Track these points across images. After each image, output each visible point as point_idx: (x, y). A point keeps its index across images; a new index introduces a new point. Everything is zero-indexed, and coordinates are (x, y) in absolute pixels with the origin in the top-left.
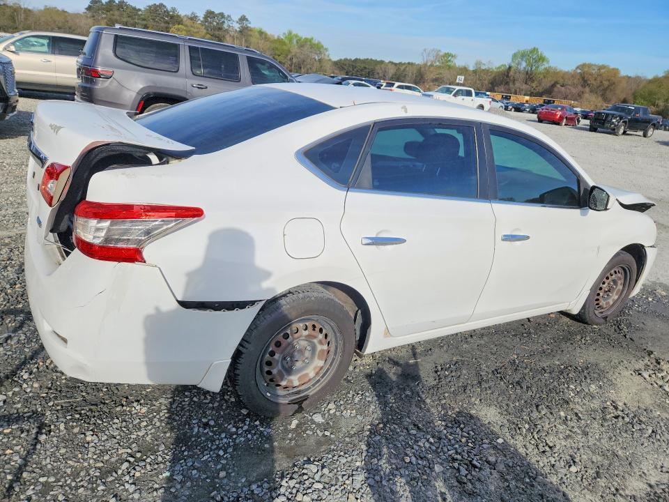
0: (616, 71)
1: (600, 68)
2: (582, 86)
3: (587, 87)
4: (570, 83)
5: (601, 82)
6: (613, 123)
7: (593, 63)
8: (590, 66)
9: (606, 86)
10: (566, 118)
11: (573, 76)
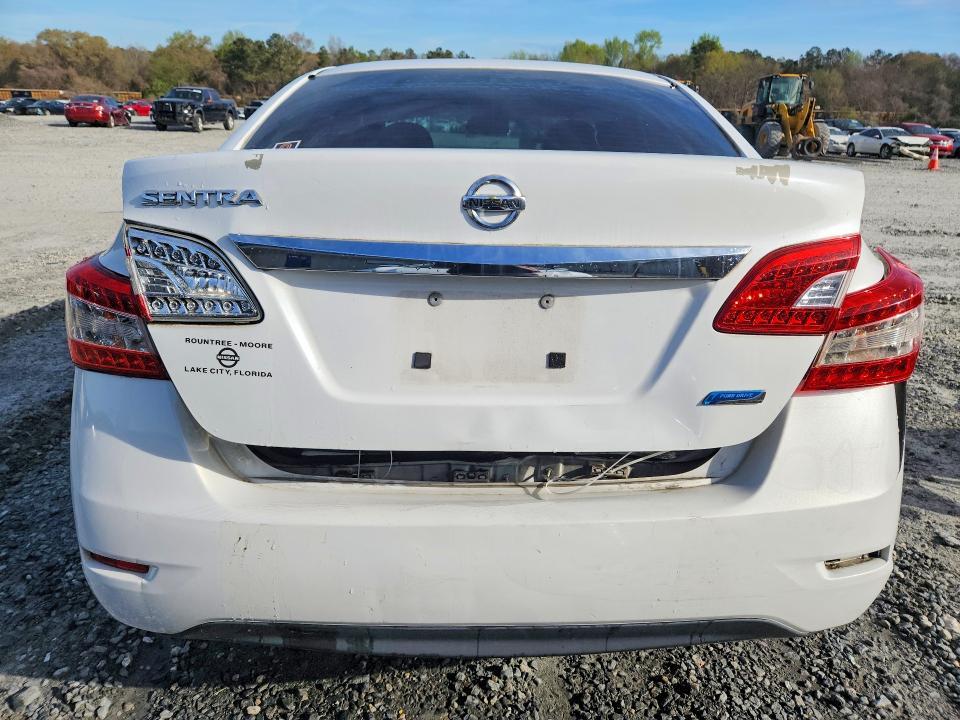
0: (100, 42)
1: (76, 36)
2: (61, 66)
3: (70, 68)
4: (39, 61)
5: (88, 59)
6: (186, 116)
7: (63, 29)
8: (57, 33)
9: (97, 65)
10: (112, 114)
11: (39, 50)
